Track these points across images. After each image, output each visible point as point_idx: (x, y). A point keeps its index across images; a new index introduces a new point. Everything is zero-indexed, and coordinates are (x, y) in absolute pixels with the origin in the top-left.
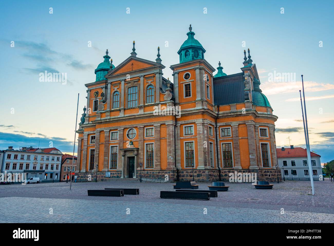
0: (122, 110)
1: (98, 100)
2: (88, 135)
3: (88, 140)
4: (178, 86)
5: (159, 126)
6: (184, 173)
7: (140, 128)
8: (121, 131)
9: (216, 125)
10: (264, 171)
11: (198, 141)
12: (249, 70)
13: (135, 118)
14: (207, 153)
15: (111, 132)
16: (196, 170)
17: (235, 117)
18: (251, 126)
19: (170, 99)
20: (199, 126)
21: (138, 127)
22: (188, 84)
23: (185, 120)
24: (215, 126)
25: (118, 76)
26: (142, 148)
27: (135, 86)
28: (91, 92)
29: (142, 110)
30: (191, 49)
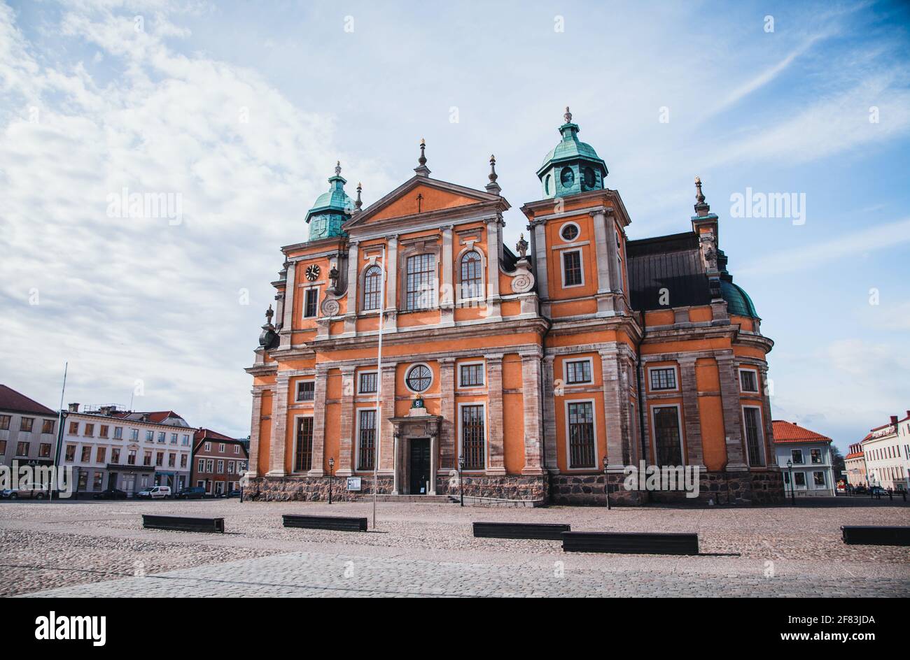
0: (390, 315)
1: (318, 287)
2: (291, 379)
3: (289, 393)
4: (545, 256)
5: (499, 359)
6: (569, 484)
7: (445, 363)
8: (390, 370)
9: (640, 361)
10: (753, 476)
11: (605, 399)
12: (711, 227)
13: (430, 336)
14: (628, 431)
15: (359, 372)
16: (602, 476)
17: (689, 340)
18: (728, 365)
19: (528, 290)
20: (608, 361)
21: (440, 360)
22: (571, 253)
23: (569, 344)
24: (637, 363)
25: (379, 227)
26: (450, 415)
27: (428, 254)
28: (298, 267)
29: (451, 316)
30: (578, 166)
